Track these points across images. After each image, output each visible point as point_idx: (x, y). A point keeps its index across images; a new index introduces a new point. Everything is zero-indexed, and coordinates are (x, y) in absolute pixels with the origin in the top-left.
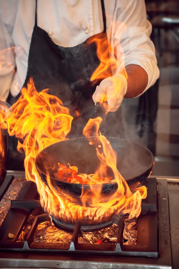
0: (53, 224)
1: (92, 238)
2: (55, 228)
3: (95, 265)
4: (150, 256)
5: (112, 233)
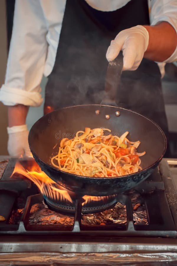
0: (46, 207)
1: (94, 220)
2: (49, 210)
3: (105, 247)
4: (168, 236)
5: (115, 214)
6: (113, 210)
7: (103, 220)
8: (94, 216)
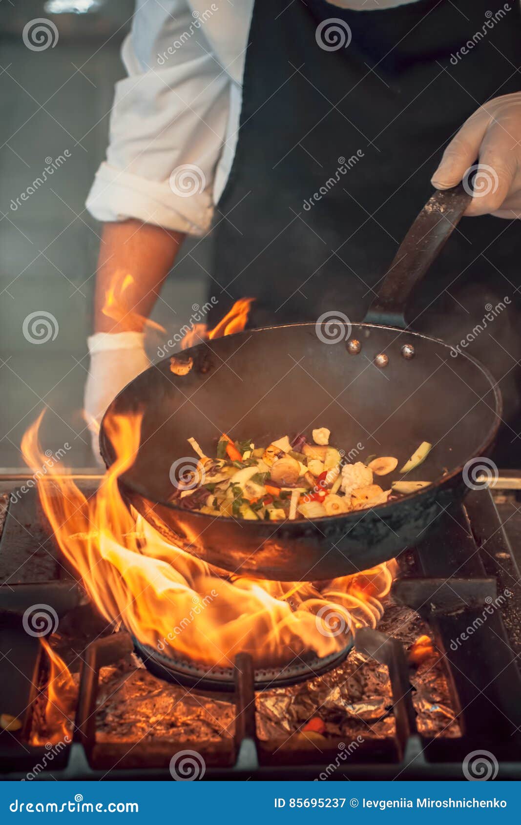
0: (139, 664)
1: (288, 711)
2: (150, 677)
5: (352, 686)
6: (345, 673)
7: (315, 706)
8: (288, 693)
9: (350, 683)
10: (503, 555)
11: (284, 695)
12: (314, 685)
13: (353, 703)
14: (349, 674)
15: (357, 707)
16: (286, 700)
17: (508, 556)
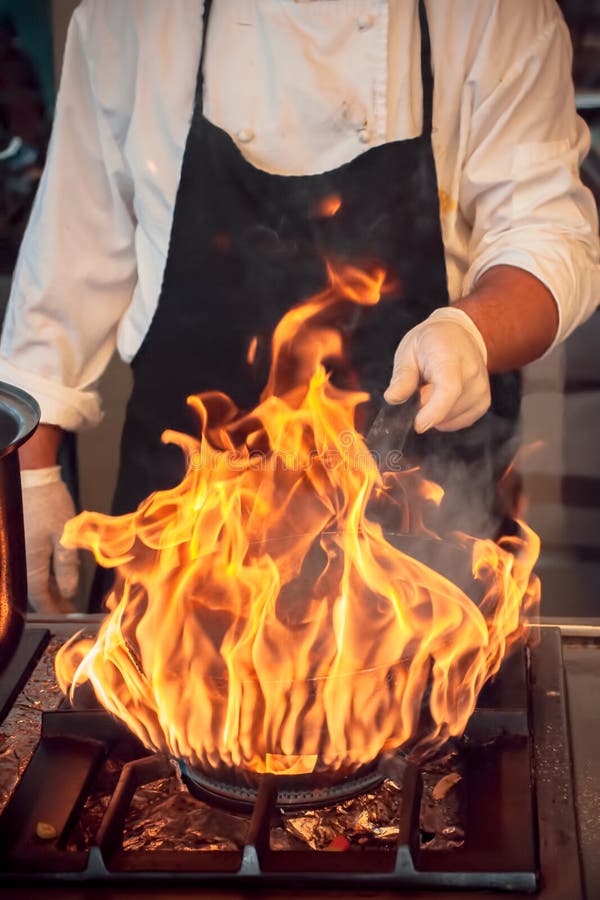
0: (184, 788)
1: (315, 831)
4: (509, 887)
5: (381, 811)
6: (376, 799)
7: (343, 828)
8: (317, 816)
9: (379, 808)
10: (553, 693)
11: (314, 817)
12: (344, 809)
13: (381, 826)
14: (380, 800)
15: (384, 829)
16: (314, 822)
17: (558, 694)
